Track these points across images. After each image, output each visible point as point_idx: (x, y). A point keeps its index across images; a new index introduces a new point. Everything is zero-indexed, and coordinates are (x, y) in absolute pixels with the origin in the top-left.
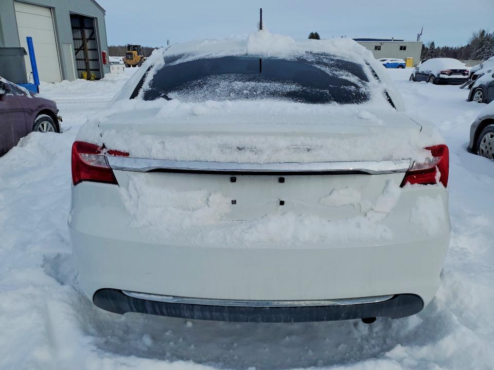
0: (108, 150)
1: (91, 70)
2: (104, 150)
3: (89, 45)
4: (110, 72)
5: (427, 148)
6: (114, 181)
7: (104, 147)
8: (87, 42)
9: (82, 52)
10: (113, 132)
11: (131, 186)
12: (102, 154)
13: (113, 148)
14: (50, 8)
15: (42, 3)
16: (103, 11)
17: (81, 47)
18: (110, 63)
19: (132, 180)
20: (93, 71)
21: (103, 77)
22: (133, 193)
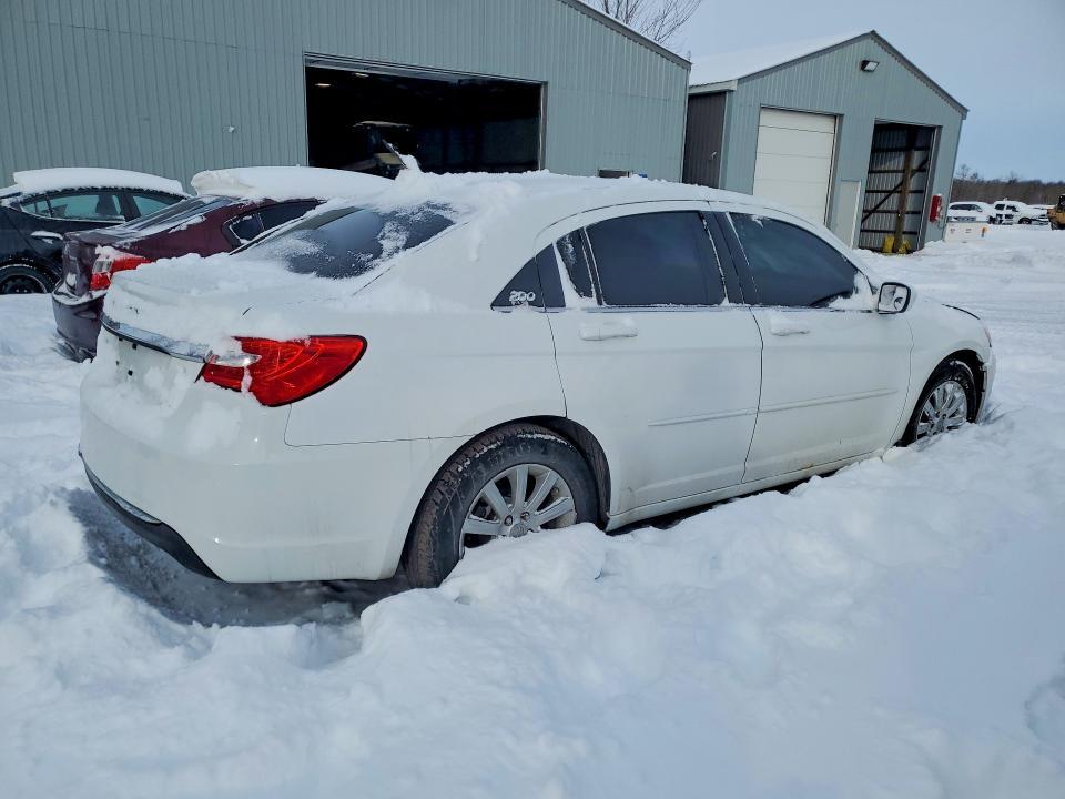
1: (904, 233)
3: (913, 183)
4: (942, 237)
5: (237, 338)
8: (912, 175)
9: (896, 196)
14: (835, 116)
15: (817, 108)
16: (963, 111)
17: (896, 188)
18: (948, 220)
20: (907, 236)
21: (922, 247)
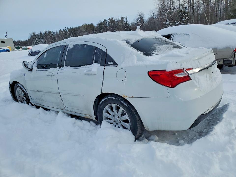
0: (186, 69)
2: (185, 70)
6: (190, 79)
7: (184, 69)
10: (185, 63)
11: (196, 78)
12: (185, 71)
13: (188, 68)
19: (196, 76)
22: (197, 81)
